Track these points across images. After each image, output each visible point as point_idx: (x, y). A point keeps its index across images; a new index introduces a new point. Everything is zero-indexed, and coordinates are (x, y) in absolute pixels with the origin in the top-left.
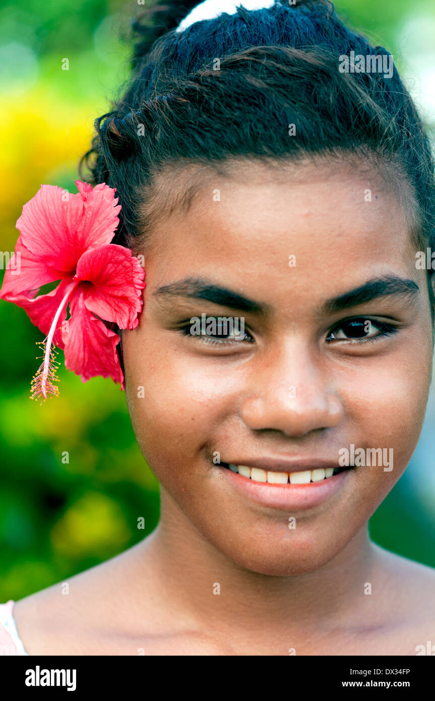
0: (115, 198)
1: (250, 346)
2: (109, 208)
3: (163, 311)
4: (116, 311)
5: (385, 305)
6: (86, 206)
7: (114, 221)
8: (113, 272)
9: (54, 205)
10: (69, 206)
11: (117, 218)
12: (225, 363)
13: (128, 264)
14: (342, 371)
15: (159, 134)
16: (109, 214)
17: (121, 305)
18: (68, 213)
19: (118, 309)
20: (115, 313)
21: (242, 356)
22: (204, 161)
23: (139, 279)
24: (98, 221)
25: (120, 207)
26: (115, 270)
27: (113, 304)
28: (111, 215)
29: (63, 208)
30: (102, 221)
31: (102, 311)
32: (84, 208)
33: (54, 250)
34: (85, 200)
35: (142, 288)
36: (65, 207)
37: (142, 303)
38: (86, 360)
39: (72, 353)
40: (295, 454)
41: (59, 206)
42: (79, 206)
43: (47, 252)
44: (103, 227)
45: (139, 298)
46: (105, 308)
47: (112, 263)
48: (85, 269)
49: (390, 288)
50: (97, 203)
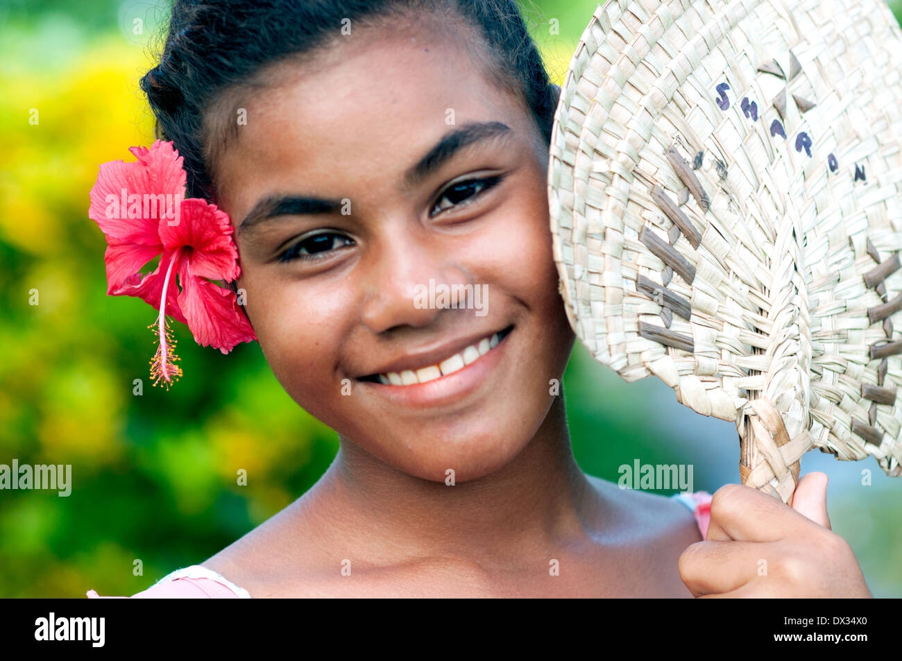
0: (175, 150)
1: (353, 250)
2: (172, 163)
3: (253, 246)
4: (220, 266)
5: (471, 156)
6: (149, 170)
7: (181, 175)
8: (199, 229)
9: (118, 180)
10: (133, 176)
11: (183, 171)
12: (335, 276)
13: (209, 214)
14: (456, 241)
15: (188, 71)
16: (173, 170)
17: (222, 258)
18: (135, 184)
19: (221, 264)
20: (220, 269)
21: (348, 263)
22: (236, 80)
23: (225, 224)
24: (166, 181)
25: (182, 158)
26: (201, 225)
27: (215, 260)
28: (176, 169)
29: (127, 180)
30: (170, 179)
31: (208, 272)
32: (147, 172)
33: (137, 226)
34: (145, 164)
35: (231, 232)
36: (130, 178)
37: (236, 248)
38: (218, 329)
39: (198, 326)
40: (433, 342)
41: (123, 181)
42: (142, 173)
43: (131, 231)
44: (173, 185)
45: (230, 244)
46: (210, 268)
47: (194, 219)
48: (170, 236)
49: (471, 136)
50: (158, 163)
